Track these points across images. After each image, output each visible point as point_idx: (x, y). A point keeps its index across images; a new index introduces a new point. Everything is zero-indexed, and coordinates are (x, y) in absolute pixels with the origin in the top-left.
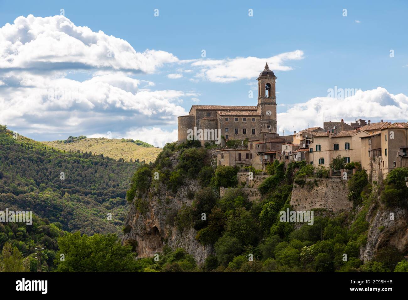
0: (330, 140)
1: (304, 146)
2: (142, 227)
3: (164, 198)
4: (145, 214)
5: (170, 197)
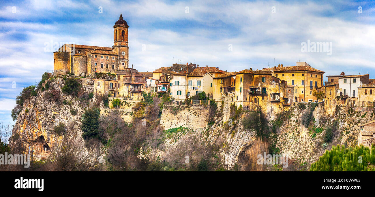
0: (186, 78)
3: (51, 114)
4: (33, 125)
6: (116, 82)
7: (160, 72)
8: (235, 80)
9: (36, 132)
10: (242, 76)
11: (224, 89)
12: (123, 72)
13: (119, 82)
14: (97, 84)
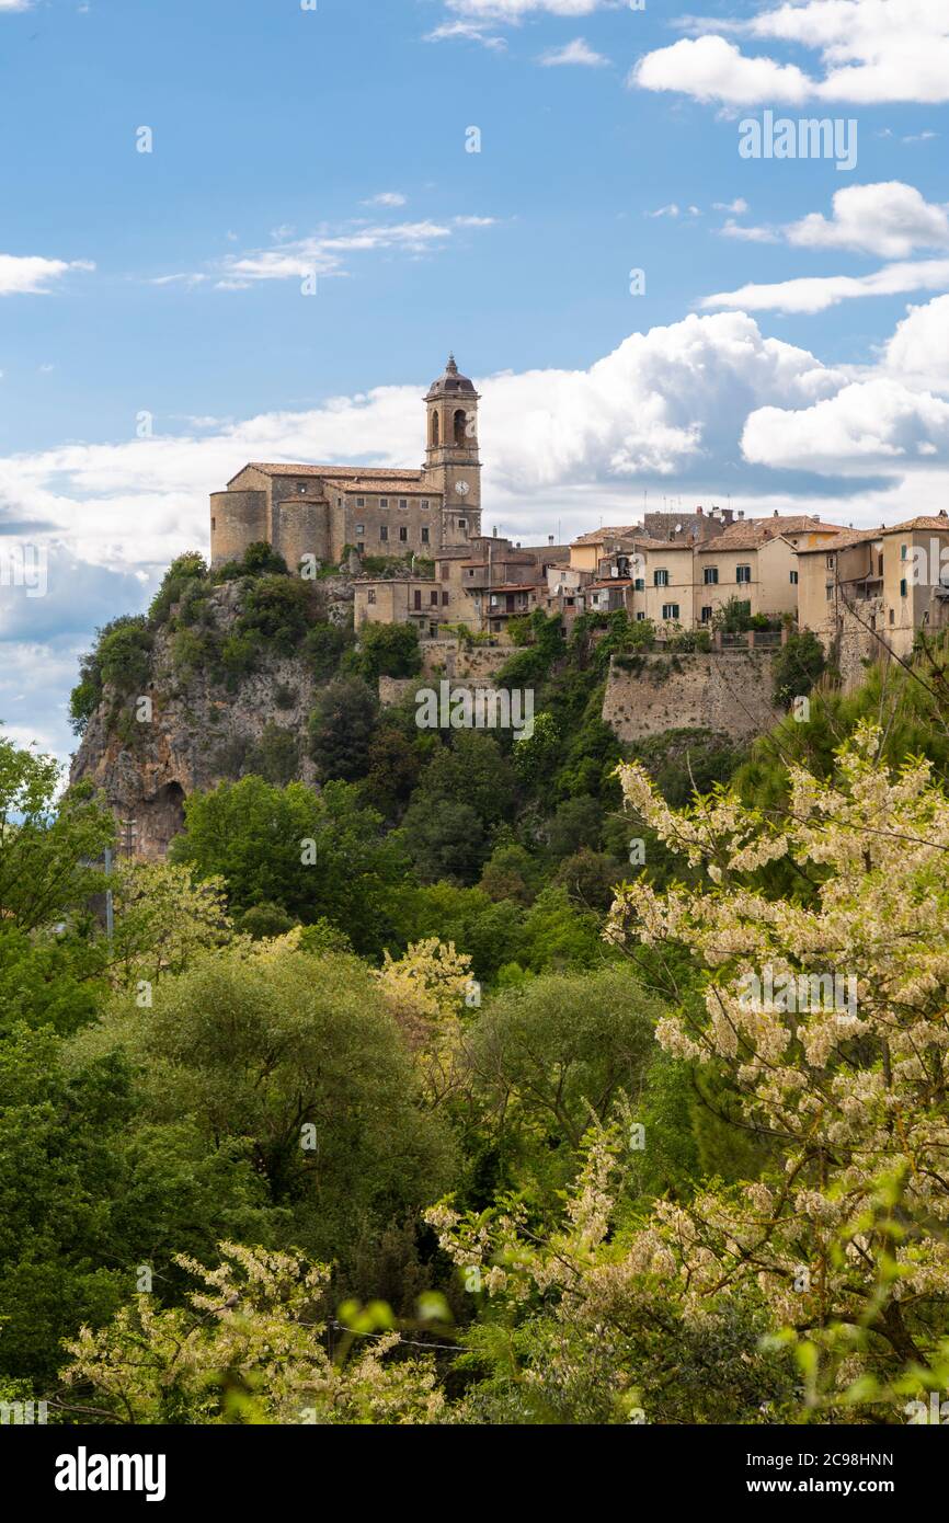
0: (696, 558)
1: (615, 572)
2: (133, 784)
3: (202, 708)
4: (141, 749)
5: (219, 704)
6: (435, 588)
7: (595, 546)
8: (881, 556)
9: (153, 772)
10: (906, 539)
11: (839, 588)
12: (461, 554)
13: (446, 586)
14: (365, 596)
